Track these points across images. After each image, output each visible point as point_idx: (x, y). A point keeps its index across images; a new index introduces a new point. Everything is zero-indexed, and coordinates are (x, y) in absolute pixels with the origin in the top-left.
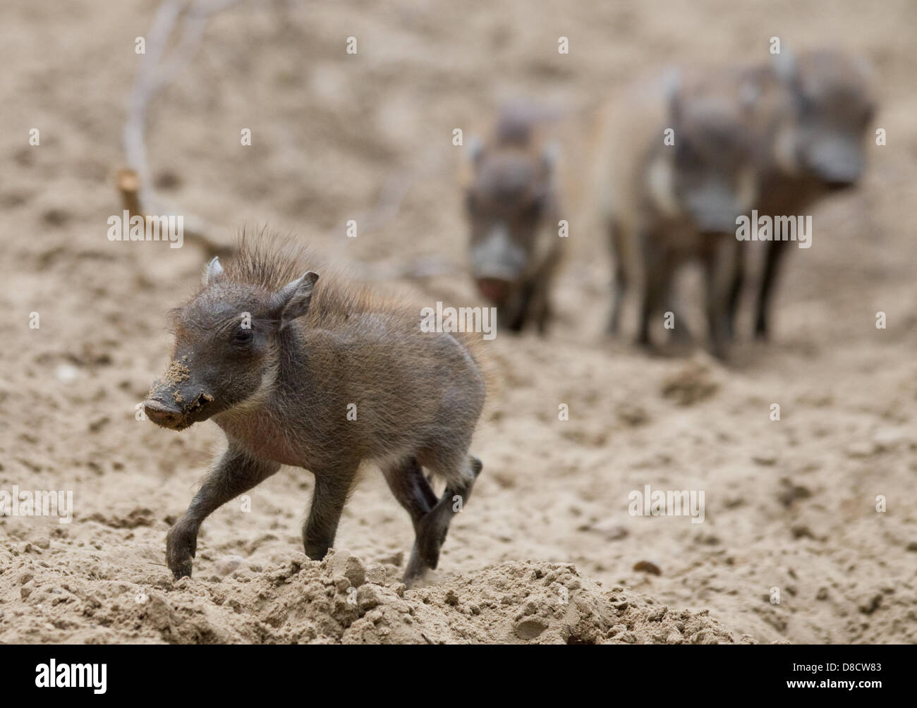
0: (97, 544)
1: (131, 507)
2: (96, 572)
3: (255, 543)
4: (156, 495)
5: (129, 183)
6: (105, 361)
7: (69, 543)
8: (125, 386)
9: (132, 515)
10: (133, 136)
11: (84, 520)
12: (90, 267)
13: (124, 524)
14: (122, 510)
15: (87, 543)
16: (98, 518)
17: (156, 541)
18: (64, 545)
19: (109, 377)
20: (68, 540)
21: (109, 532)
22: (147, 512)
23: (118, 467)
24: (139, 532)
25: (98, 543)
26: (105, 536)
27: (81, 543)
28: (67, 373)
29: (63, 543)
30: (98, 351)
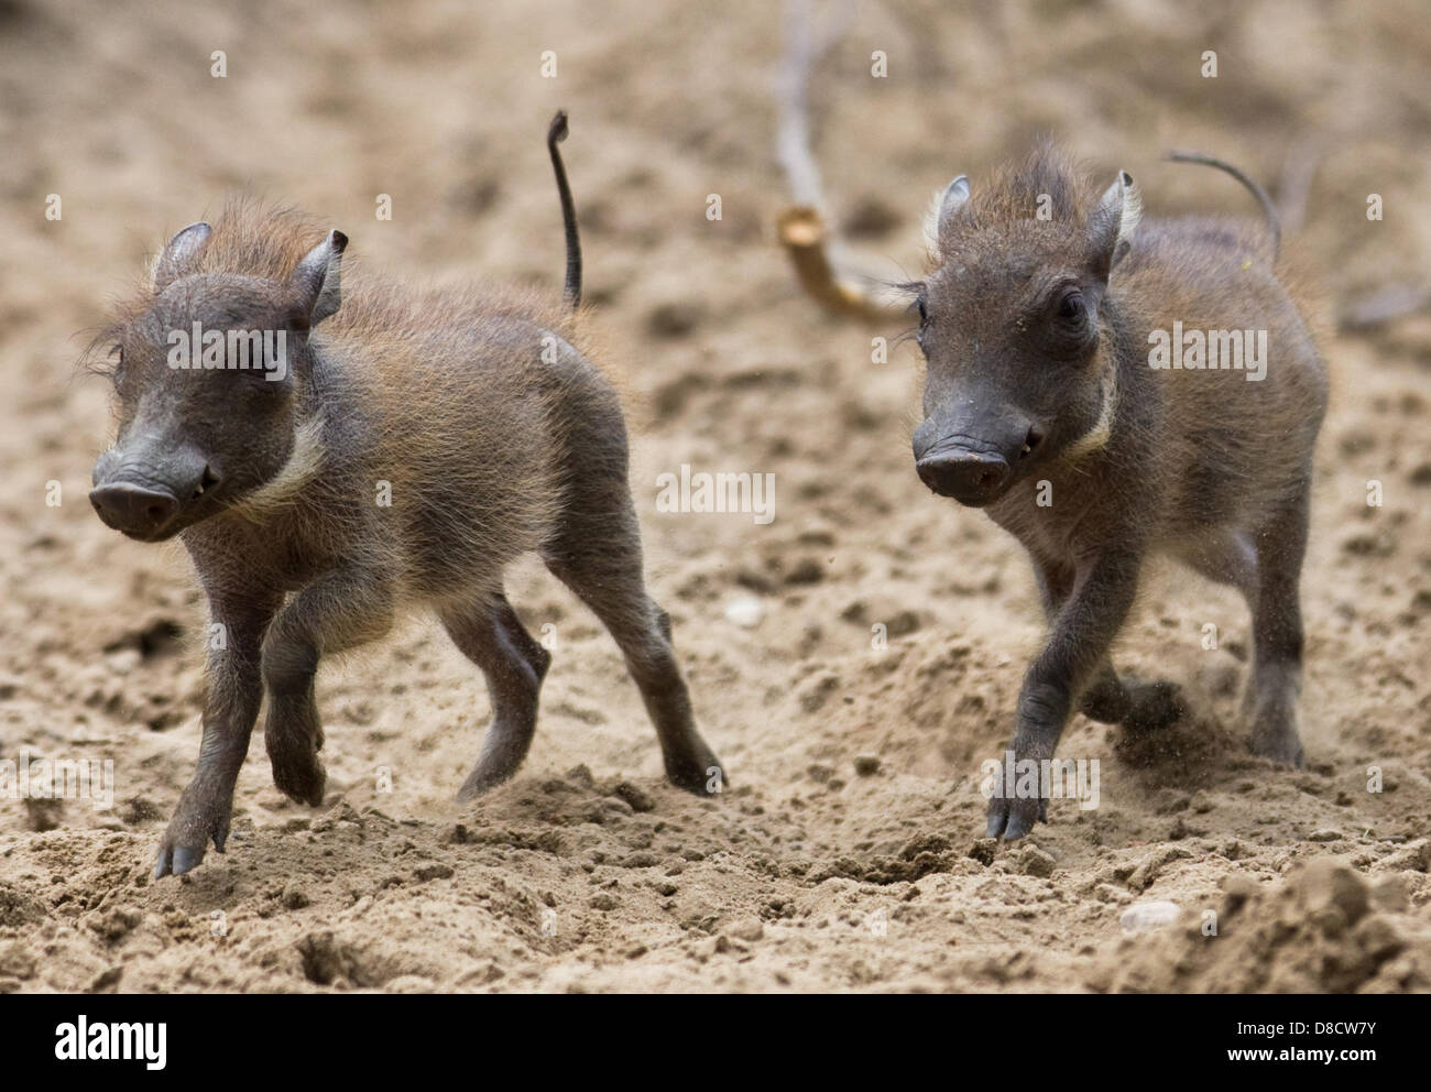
0: (852, 918)
1: (906, 838)
2: (862, 971)
3: (1148, 870)
4: (946, 808)
5: (802, 233)
6: (811, 575)
7: (801, 925)
8: (855, 614)
9: (908, 855)
10: (793, 148)
11: (820, 879)
12: (751, 402)
13: (895, 874)
14: (889, 845)
15: (832, 918)
16: (846, 869)
17: (962, 895)
18: (791, 930)
19: (823, 603)
20: (798, 919)
21: (872, 893)
22: (937, 844)
23: (867, 768)
24: (929, 883)
25: (854, 914)
26: (866, 901)
27: (822, 920)
28: (743, 607)
29: (789, 925)
30: (793, 559)
